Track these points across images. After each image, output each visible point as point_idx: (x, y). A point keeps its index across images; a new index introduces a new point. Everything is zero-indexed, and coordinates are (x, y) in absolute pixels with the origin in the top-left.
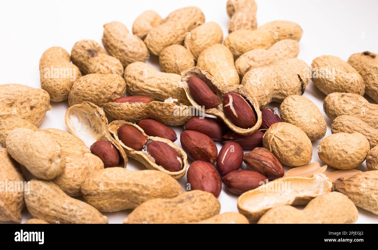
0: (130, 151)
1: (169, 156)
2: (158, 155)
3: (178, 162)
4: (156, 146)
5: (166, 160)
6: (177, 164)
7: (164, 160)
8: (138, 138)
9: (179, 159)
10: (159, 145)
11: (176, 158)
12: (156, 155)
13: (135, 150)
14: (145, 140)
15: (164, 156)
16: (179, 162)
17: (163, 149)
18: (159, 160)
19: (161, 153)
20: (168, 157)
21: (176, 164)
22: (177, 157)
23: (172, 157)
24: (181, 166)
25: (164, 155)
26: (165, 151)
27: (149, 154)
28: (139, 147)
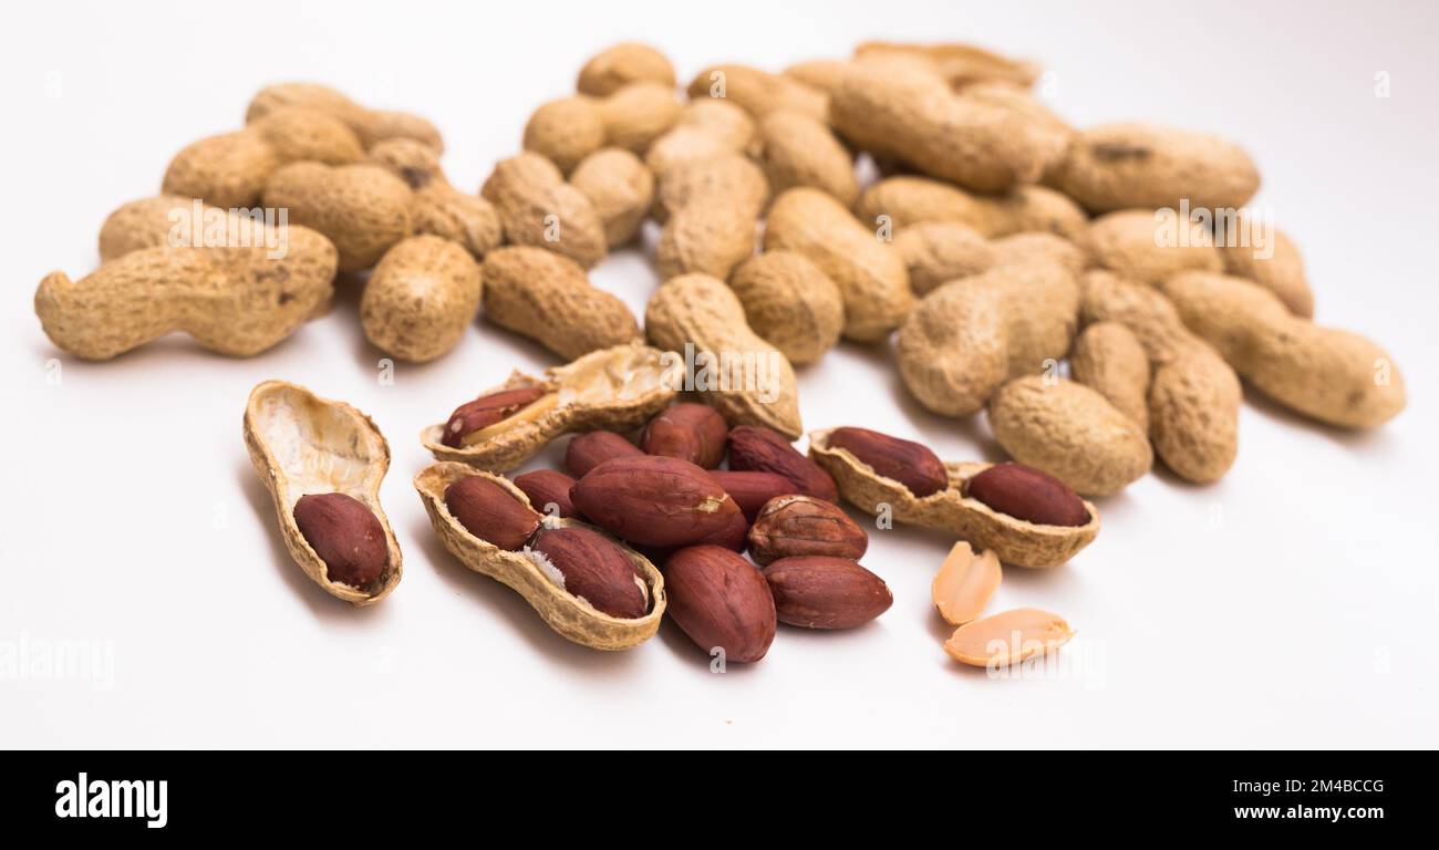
0: (485, 552)
1: (610, 571)
2: (573, 563)
3: (636, 590)
4: (570, 539)
5: (599, 583)
6: (633, 595)
7: (592, 580)
8: (512, 513)
9: (640, 582)
10: (579, 538)
11: (632, 579)
12: (570, 563)
13: (501, 549)
14: (533, 521)
15: (593, 569)
16: (640, 591)
17: (592, 549)
18: (578, 579)
19: (583, 560)
20: (607, 572)
21: (631, 598)
22: (635, 576)
23: (618, 573)
24: (644, 605)
25: (594, 565)
26: (598, 554)
27: (547, 560)
28: (513, 538)
